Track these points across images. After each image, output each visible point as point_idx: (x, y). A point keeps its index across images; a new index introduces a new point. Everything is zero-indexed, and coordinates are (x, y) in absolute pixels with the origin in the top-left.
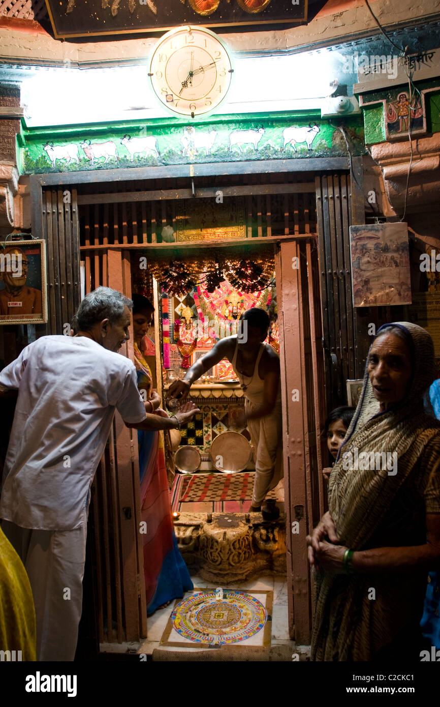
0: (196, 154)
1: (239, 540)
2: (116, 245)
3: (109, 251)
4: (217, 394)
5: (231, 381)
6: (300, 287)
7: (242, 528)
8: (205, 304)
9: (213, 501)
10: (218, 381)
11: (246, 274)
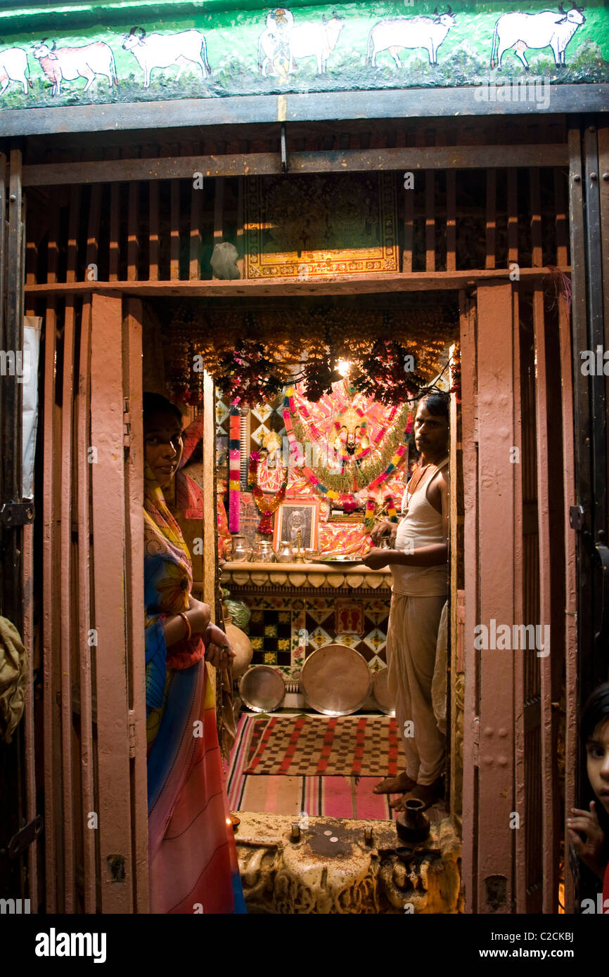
0: (292, 71)
1: (352, 888)
2: (114, 282)
3: (95, 296)
4: (316, 582)
5: (341, 558)
6: (518, 388)
7: (358, 861)
8: (301, 427)
9: (304, 776)
10: (318, 558)
11: (385, 369)
